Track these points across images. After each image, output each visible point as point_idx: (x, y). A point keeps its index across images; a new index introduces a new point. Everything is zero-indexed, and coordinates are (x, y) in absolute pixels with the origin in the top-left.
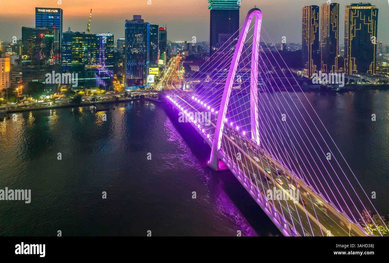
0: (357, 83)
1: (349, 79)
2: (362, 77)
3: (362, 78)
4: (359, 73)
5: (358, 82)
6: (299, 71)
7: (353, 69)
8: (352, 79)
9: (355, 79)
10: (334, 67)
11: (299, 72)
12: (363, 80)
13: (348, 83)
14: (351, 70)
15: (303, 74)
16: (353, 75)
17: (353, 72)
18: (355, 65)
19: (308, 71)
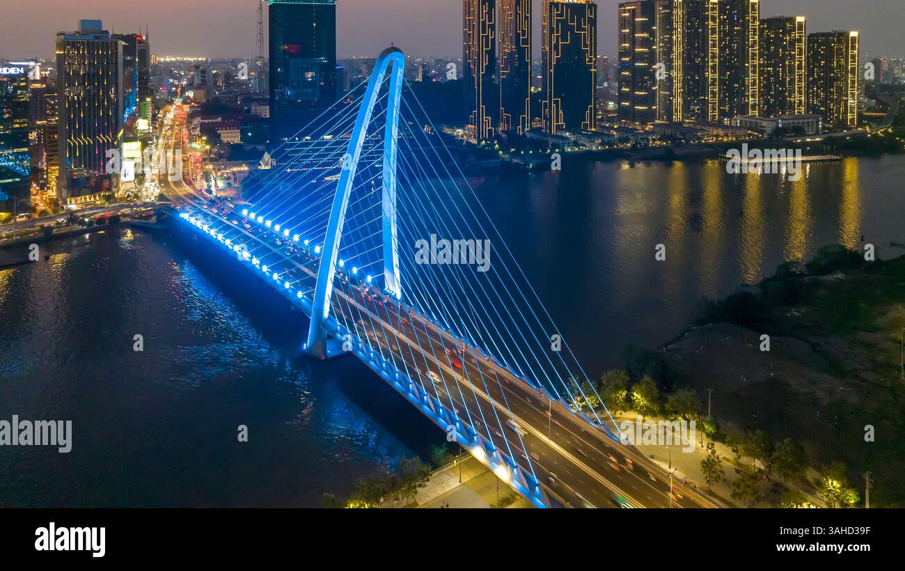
0: (564, 149)
1: (550, 143)
2: (572, 136)
3: (573, 138)
4: (568, 129)
5: (566, 148)
6: (458, 128)
7: (557, 121)
8: (556, 141)
9: (561, 142)
10: (524, 118)
11: (458, 130)
12: (576, 144)
13: (549, 151)
14: (554, 124)
15: (467, 136)
16: (558, 133)
17: (558, 127)
18: (561, 112)
19: (475, 129)
